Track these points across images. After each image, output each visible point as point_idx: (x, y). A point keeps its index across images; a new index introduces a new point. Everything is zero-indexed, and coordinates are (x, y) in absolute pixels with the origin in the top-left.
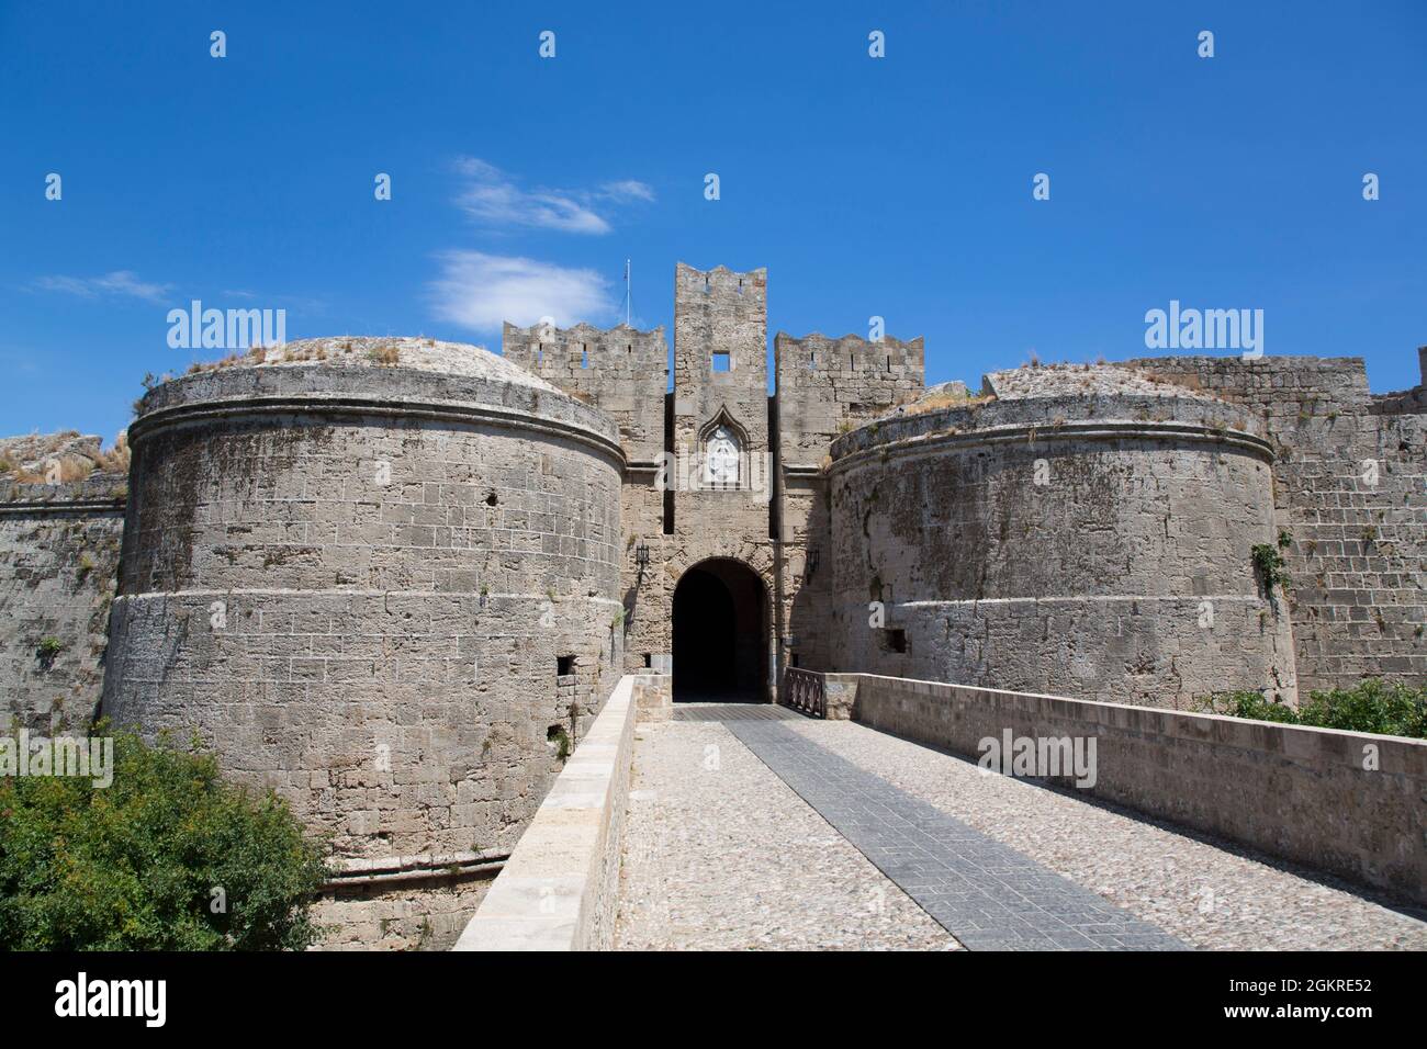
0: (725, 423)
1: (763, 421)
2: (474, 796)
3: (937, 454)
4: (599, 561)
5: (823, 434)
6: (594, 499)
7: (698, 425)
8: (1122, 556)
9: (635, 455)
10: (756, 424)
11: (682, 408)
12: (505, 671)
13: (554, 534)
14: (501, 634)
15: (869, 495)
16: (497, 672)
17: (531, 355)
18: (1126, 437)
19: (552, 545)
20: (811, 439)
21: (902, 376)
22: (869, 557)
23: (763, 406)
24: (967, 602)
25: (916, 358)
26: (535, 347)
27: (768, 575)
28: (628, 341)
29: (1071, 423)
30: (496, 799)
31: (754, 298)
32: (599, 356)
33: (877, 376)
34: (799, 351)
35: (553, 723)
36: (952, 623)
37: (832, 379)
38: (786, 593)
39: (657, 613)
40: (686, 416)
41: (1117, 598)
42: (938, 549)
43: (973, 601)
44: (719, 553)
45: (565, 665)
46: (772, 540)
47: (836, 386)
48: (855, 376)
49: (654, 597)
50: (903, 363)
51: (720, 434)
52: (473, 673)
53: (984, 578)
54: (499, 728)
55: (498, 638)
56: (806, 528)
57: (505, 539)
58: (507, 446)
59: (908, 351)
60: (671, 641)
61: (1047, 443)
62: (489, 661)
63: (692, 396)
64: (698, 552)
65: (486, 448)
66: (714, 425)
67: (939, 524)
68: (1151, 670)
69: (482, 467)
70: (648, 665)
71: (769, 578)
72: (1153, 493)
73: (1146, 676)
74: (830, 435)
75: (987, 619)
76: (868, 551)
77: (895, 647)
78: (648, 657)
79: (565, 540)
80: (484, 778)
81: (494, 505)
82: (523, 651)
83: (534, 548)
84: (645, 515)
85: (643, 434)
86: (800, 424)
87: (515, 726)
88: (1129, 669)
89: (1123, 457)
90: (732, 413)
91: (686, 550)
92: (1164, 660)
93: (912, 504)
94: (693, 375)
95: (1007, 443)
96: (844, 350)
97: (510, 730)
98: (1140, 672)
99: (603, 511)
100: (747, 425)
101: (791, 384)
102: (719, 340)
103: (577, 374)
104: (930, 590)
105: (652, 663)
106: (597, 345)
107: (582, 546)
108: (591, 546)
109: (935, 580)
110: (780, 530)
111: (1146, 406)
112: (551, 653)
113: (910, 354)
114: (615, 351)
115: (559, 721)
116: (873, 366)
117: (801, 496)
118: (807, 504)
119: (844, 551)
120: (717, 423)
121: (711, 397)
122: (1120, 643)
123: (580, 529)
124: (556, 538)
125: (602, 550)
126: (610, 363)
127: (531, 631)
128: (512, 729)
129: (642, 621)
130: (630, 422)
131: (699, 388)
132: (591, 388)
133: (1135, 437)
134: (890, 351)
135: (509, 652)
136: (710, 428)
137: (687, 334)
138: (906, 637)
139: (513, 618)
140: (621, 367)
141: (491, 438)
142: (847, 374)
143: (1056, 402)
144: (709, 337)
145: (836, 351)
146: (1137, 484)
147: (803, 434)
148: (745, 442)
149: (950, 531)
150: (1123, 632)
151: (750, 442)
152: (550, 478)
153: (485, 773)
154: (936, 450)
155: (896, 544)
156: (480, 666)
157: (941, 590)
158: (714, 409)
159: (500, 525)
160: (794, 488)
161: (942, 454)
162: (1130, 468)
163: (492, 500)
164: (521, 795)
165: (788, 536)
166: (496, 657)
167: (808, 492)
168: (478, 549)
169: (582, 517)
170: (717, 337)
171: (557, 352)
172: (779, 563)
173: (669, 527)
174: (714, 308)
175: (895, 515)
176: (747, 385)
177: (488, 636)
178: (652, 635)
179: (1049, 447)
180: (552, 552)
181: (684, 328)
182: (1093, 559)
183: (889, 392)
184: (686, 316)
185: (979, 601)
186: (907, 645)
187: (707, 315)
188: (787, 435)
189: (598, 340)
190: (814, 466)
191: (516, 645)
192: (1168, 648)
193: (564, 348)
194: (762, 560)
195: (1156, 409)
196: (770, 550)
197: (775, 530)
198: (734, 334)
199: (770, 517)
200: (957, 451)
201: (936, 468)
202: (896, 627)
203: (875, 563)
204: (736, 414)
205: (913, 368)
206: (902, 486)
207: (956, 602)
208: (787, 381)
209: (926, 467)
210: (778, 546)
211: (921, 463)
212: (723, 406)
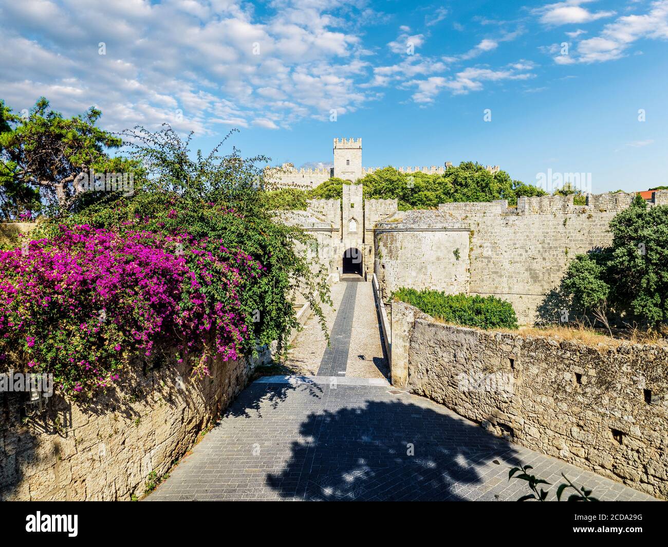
7: (348, 219)
8: (422, 254)
9: (335, 227)
10: (360, 219)
17: (312, 206)
18: (425, 231)
20: (372, 222)
21: (392, 208)
23: (362, 215)
25: (396, 204)
26: (313, 204)
27: (362, 251)
28: (332, 202)
31: (360, 191)
32: (326, 206)
34: (369, 203)
37: (376, 209)
38: (366, 255)
39: (339, 259)
40: (345, 217)
42: (390, 250)
44: (352, 247)
46: (363, 244)
47: (377, 211)
48: (381, 208)
49: (339, 256)
50: (393, 205)
51: (352, 221)
53: (398, 256)
60: (342, 264)
63: (346, 214)
64: (347, 247)
67: (391, 245)
72: (429, 242)
74: (375, 221)
75: (398, 265)
76: (380, 249)
77: (383, 268)
78: (338, 268)
85: (336, 222)
91: (345, 246)
92: (429, 273)
93: (387, 241)
94: (347, 209)
96: (379, 203)
98: (424, 275)
100: (358, 219)
101: (368, 210)
102: (352, 201)
103: (322, 210)
104: (389, 258)
106: (326, 204)
109: (390, 256)
113: (394, 203)
114: (330, 205)
116: (385, 206)
117: (369, 235)
118: (371, 236)
120: (352, 219)
121: (350, 214)
122: (420, 270)
126: (329, 207)
129: (336, 261)
131: (348, 212)
132: (325, 213)
133: (427, 231)
134: (389, 202)
136: (350, 220)
137: (345, 200)
138: (385, 266)
140: (331, 208)
143: (413, 223)
144: (350, 200)
145: (377, 203)
146: (427, 240)
147: (370, 221)
150: (421, 268)
151: (359, 223)
155: (384, 248)
158: (351, 217)
160: (368, 233)
162: (425, 237)
165: (366, 243)
167: (371, 233)
172: (364, 249)
173: (342, 242)
174: (351, 194)
175: (384, 242)
176: (358, 211)
178: (339, 264)
182: (417, 254)
183: (389, 212)
184: (345, 196)
185: (397, 261)
186: (385, 268)
187: (349, 195)
188: (367, 222)
189: (326, 202)
190: (372, 228)
192: (430, 270)
193: (319, 204)
194: (361, 248)
195: (432, 225)
196: (362, 246)
197: (364, 242)
198: (355, 200)
199: (363, 239)
202: (383, 265)
203: (381, 251)
204: (355, 217)
205: (395, 206)
207: (393, 261)
208: (366, 210)
210: (364, 246)
212: (353, 215)
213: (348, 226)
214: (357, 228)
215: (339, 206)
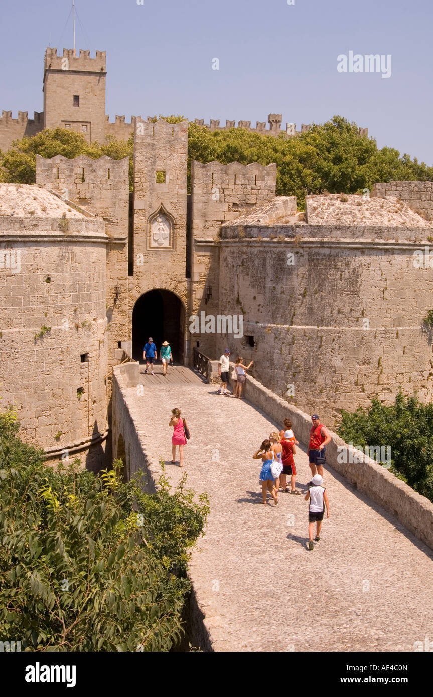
0: (162, 212)
1: (184, 212)
2: (46, 423)
3: (275, 249)
4: (98, 301)
5: (217, 221)
6: (95, 270)
7: (147, 215)
8: (360, 308)
9: (112, 232)
10: (180, 214)
11: (138, 204)
12: (57, 364)
13: (77, 293)
14: (55, 347)
15: (240, 263)
16: (54, 365)
17: (53, 175)
18: (369, 248)
19: (77, 299)
20: (210, 223)
21: (263, 187)
22: (239, 295)
23: (184, 203)
24: (285, 326)
25: (271, 177)
26: (55, 171)
27: (185, 298)
28: (108, 166)
29: (342, 240)
30: (56, 424)
31: (180, 139)
32: (92, 176)
33: (249, 187)
34: (205, 173)
35: (79, 387)
36: (277, 336)
37: (223, 189)
38: (194, 309)
39: (125, 320)
40: (141, 210)
41: (356, 329)
42: (273, 298)
43: (288, 326)
44: (158, 287)
45: (84, 357)
46: (186, 279)
47: (225, 193)
48: (236, 187)
49: (123, 311)
50: (264, 180)
51: (159, 219)
52: (43, 367)
53: (294, 315)
54: (55, 391)
55: (54, 349)
56: (206, 273)
57: (55, 299)
58: (54, 251)
59: (267, 173)
60: (131, 334)
61: (329, 250)
62: (50, 360)
63: (144, 198)
64: (146, 287)
65: (44, 254)
66: (156, 214)
67: (274, 286)
68: (368, 363)
69: (43, 264)
70: (120, 347)
71: (184, 300)
72: (379, 277)
73: (366, 366)
74: (221, 221)
75: (294, 336)
76: (238, 293)
77: (249, 344)
78: (120, 344)
79: (83, 295)
80: (50, 415)
81: (49, 283)
82: (65, 354)
83: (68, 302)
84: (118, 267)
85: (117, 221)
86: (204, 215)
87: (62, 390)
88: (358, 363)
89: (365, 259)
90: (166, 208)
91: (140, 285)
93: (261, 273)
94: (145, 184)
95: (310, 248)
96: (231, 172)
97: (60, 392)
98: (363, 364)
99: (99, 274)
100: (175, 215)
101: (200, 192)
102: (160, 166)
103: (79, 186)
104: (267, 318)
105: (122, 346)
106: (91, 169)
107: (89, 296)
108: (94, 295)
109: (270, 314)
110: (192, 274)
111: (380, 232)
112: (77, 354)
113: (268, 174)
114: (100, 172)
115: (82, 386)
116: (246, 181)
117: (204, 256)
118: (207, 260)
119: (226, 290)
120: (158, 213)
121: (154, 198)
122: (355, 351)
123: (89, 286)
124: (77, 296)
125: (99, 295)
126: (98, 180)
127: (68, 344)
128: (61, 391)
129: (116, 324)
130: (109, 214)
131: (148, 193)
132: (87, 194)
133: (373, 248)
134: (256, 172)
135: (59, 355)
136: (154, 216)
137: (142, 161)
138: (254, 340)
139: (60, 338)
140: (104, 182)
141: (47, 249)
142: (231, 186)
143: (337, 228)
144: (154, 163)
145: (226, 173)
146: (372, 272)
147: (206, 221)
148: (173, 224)
149: (279, 290)
150: (357, 345)
151: (176, 224)
152: (75, 265)
153: (50, 412)
154: (274, 247)
155: (253, 292)
156: (46, 363)
157: (273, 319)
158: (156, 206)
159: (52, 293)
160: (199, 251)
161: (278, 250)
162: (369, 264)
163: (48, 280)
164: (66, 421)
165: (196, 278)
166: (53, 358)
167: (208, 254)
168: (42, 306)
169: (90, 281)
170: (158, 163)
171: (67, 173)
172: (190, 292)
173: (131, 273)
174: (157, 145)
175: (253, 277)
176: (175, 192)
177: (49, 348)
178: (122, 332)
179: (331, 251)
180: (77, 302)
181: (139, 157)
182: (347, 310)
183: (255, 197)
184: (141, 151)
185: (291, 327)
186: (255, 345)
187: (153, 150)
188: (197, 222)
189: (91, 166)
190: (211, 239)
191: (62, 352)
192: (378, 352)
193: (71, 171)
194: (180, 290)
195: (385, 234)
196: (185, 284)
197: (189, 274)
198: (169, 162)
199: (186, 267)
200: (285, 249)
201: (274, 256)
202: (250, 335)
203: (241, 300)
204: (168, 208)
205: (269, 182)
206: (256, 262)
207: (279, 326)
208: (197, 190)
209: (269, 255)
210: (191, 283)
211: (267, 252)
212: (162, 204)
213: (148, 232)
214: (173, 238)
215: (127, 177)
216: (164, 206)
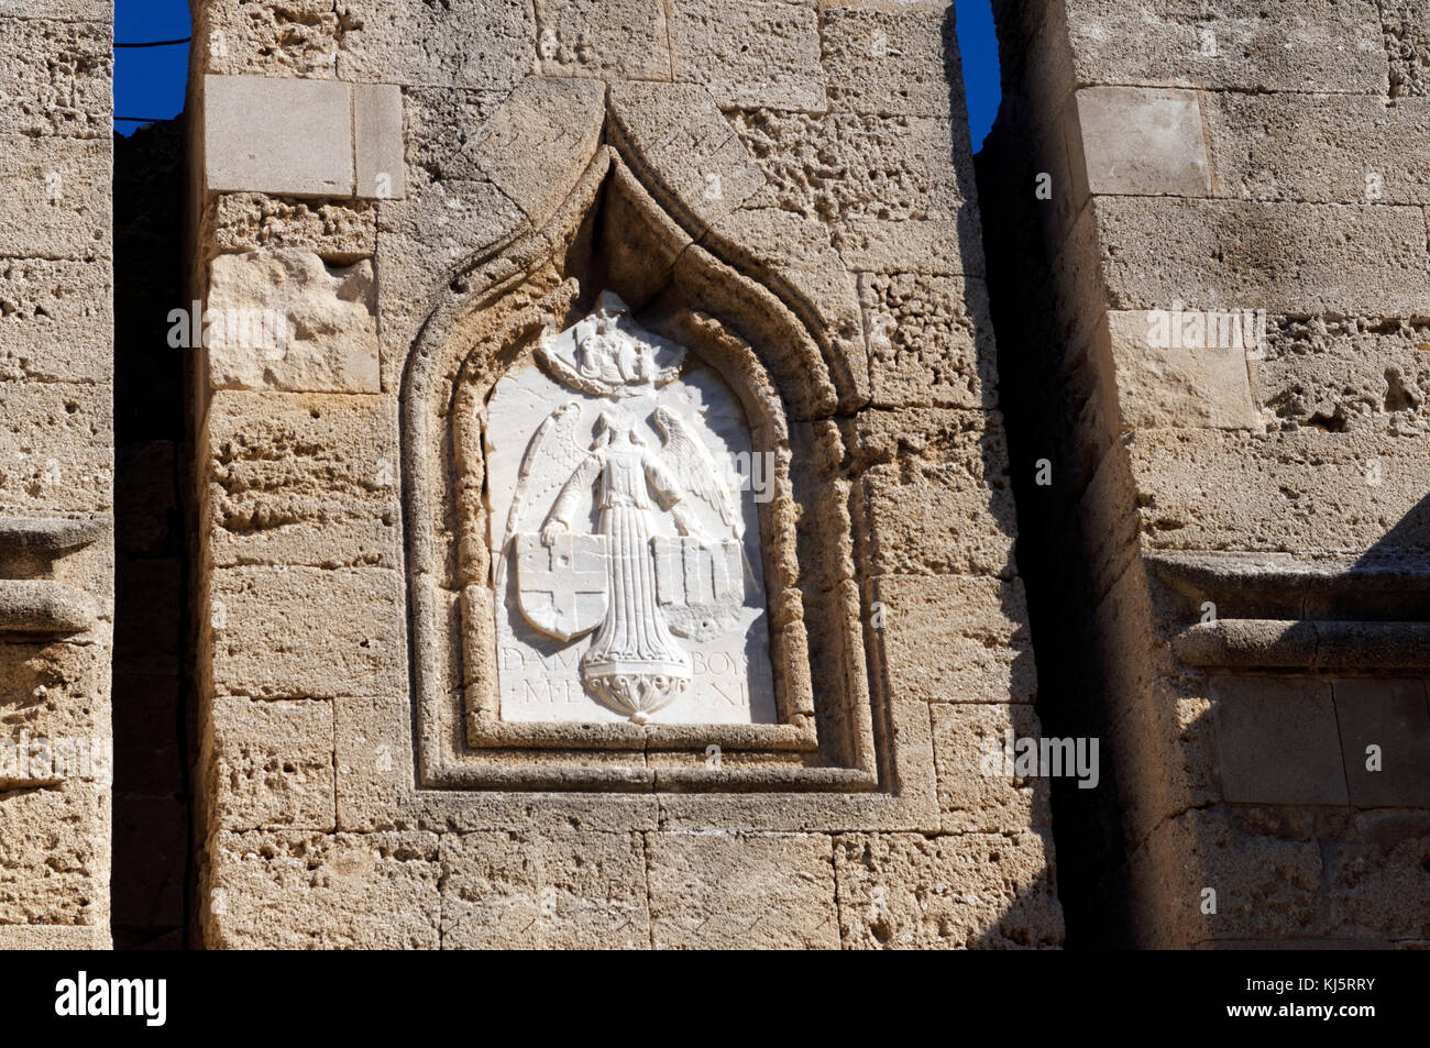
212: (613, 131)
216: (655, 159)
